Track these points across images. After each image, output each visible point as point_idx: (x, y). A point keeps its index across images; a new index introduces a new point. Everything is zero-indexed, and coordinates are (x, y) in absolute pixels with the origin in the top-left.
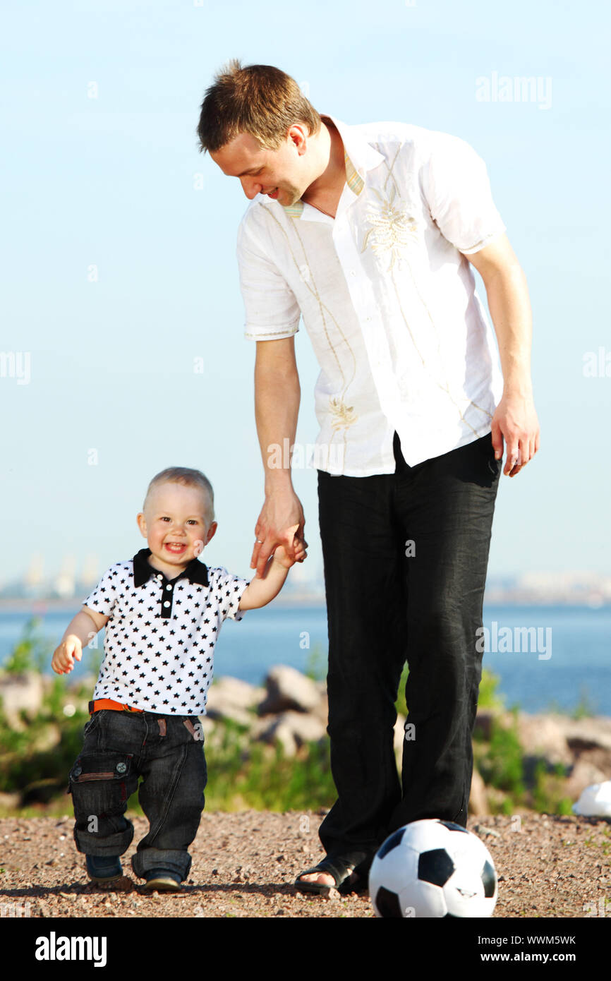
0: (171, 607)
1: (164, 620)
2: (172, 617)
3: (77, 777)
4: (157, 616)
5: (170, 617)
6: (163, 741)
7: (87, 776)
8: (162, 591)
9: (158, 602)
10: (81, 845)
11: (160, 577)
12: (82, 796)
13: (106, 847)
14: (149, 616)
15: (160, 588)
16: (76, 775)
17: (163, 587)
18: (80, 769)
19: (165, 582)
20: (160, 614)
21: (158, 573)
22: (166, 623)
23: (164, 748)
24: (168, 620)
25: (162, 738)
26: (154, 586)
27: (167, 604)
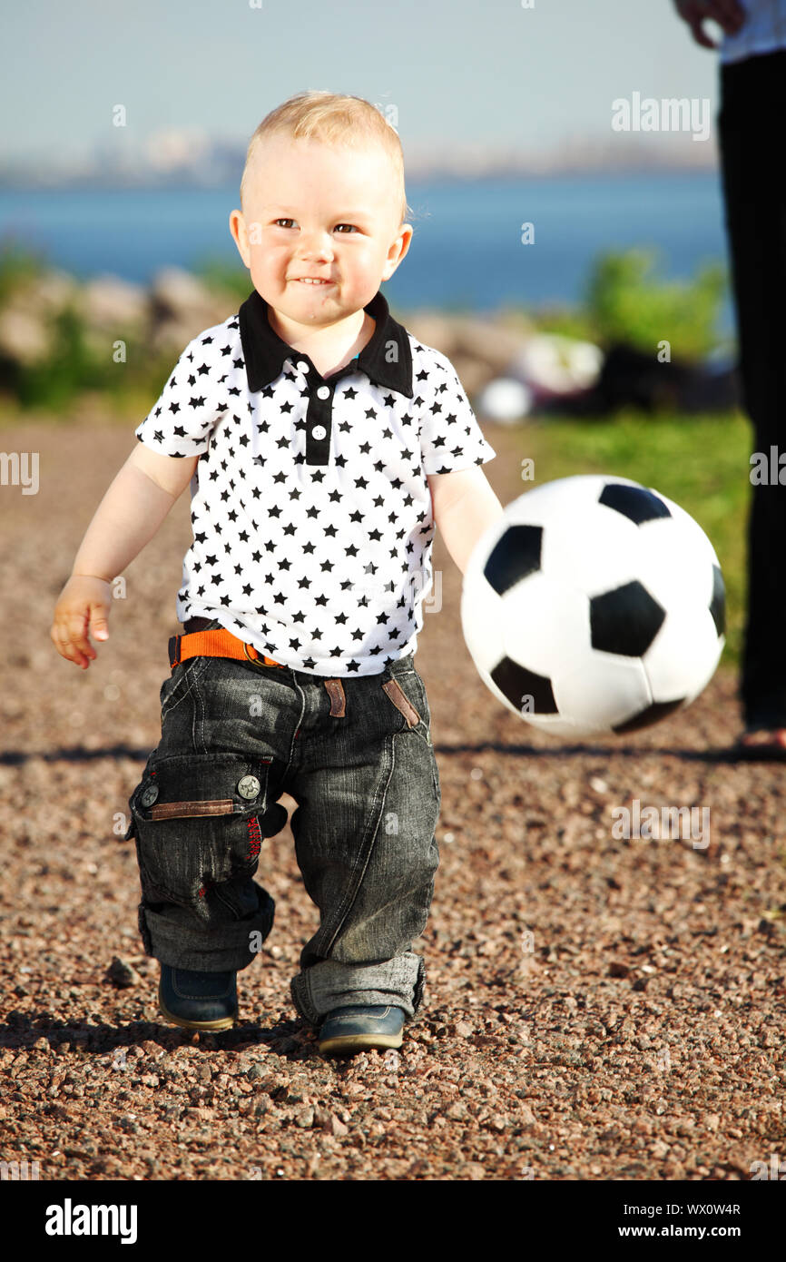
0: (327, 439)
1: (314, 469)
2: (332, 461)
3: (149, 808)
4: (299, 459)
5: (325, 463)
6: (339, 728)
7: (171, 808)
8: (306, 400)
9: (299, 425)
10: (154, 941)
11: (303, 367)
12: (159, 849)
13: (210, 952)
14: (282, 460)
15: (303, 394)
16: (147, 803)
17: (309, 392)
18: (154, 790)
19: (314, 379)
20: (304, 454)
21: (297, 357)
22: (318, 477)
23: (342, 744)
24: (322, 469)
25: (336, 723)
26: (289, 390)
27: (319, 433)
